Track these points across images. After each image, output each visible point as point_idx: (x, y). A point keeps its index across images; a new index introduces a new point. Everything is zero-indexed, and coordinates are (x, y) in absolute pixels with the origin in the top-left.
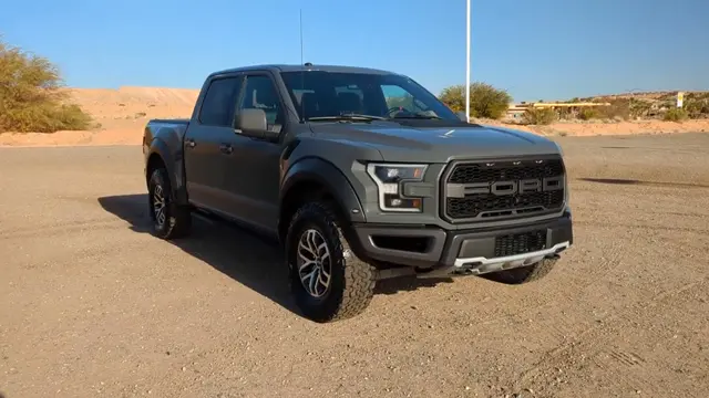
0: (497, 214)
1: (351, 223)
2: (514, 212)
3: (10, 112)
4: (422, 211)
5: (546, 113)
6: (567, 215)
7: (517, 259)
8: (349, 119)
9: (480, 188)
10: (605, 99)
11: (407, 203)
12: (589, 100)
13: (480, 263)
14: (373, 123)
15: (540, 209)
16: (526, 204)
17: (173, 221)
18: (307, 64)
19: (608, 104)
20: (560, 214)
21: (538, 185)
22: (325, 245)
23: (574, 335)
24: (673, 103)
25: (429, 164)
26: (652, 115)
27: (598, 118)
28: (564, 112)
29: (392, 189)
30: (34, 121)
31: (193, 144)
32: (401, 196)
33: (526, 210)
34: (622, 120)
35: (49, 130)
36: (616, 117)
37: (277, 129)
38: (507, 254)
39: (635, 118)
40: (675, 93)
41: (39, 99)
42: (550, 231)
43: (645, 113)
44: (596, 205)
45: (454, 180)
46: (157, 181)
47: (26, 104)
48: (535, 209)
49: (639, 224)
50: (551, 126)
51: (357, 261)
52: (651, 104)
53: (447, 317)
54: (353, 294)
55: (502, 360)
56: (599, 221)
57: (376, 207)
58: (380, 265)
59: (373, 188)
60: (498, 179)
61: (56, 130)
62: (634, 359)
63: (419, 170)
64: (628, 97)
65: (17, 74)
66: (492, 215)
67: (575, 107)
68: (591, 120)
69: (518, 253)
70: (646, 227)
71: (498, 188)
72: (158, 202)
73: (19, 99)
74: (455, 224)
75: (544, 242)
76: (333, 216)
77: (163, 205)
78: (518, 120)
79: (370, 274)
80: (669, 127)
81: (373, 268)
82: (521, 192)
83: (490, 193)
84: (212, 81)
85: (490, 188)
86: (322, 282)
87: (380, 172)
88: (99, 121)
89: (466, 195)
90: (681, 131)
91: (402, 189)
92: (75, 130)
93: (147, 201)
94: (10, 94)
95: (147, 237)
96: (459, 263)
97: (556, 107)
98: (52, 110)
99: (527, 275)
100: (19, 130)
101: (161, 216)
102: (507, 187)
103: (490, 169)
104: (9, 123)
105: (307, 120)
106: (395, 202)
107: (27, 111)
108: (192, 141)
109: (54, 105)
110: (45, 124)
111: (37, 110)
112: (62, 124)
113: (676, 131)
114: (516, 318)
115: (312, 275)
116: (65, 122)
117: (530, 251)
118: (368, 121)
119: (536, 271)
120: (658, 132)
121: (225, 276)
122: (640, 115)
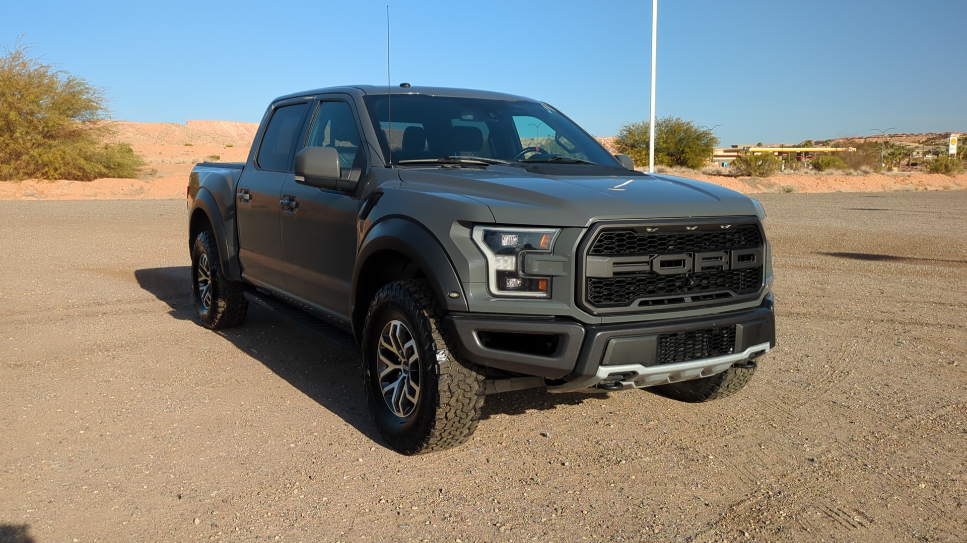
0: (661, 302)
1: (447, 312)
2: (688, 299)
3: (35, 152)
4: (550, 298)
5: (764, 161)
6: (767, 303)
7: (692, 368)
8: (455, 163)
9: (636, 264)
10: (850, 142)
11: (530, 284)
12: (825, 144)
13: (634, 373)
14: (490, 168)
15: (727, 295)
16: (705, 288)
17: (222, 304)
18: (403, 85)
19: (852, 149)
20: (758, 303)
21: (722, 260)
22: (412, 343)
23: (772, 479)
24: (943, 149)
25: (562, 227)
26: (914, 164)
27: (838, 168)
28: (793, 159)
29: (508, 263)
30: (66, 164)
31: (247, 196)
32: (520, 273)
33: (705, 297)
34: (871, 171)
35: (85, 177)
36: (864, 168)
37: (354, 176)
38: (675, 361)
39: (890, 169)
40: (947, 136)
41: (74, 135)
42: (740, 327)
43: (905, 162)
44: (824, 290)
45: (597, 251)
46: (202, 248)
47: (55, 143)
48: (718, 296)
49: (885, 316)
50: (772, 179)
51: (456, 366)
52: (912, 150)
53: (590, 449)
54: (451, 415)
55: (662, 517)
56: (826, 311)
57: (484, 290)
58: (492, 373)
59: (480, 262)
60: (664, 251)
61: (96, 178)
62: (857, 519)
63: (547, 237)
64: (880, 141)
65: (45, 101)
66: (655, 302)
67: (807, 153)
68: (828, 171)
69: (694, 358)
70: (892, 321)
71: (663, 264)
72: (204, 277)
73: (48, 136)
74: (599, 315)
75: (732, 342)
76: (423, 302)
77: (209, 282)
78: (726, 170)
79: (476, 386)
80: (937, 182)
81: (481, 377)
82: (698, 269)
83: (652, 272)
84: (276, 109)
85: (651, 263)
86: (408, 396)
87: (491, 239)
88: (154, 166)
89: (615, 274)
90: (954, 187)
91: (522, 264)
92: (120, 177)
93: (190, 276)
94: (36, 128)
95: (188, 326)
96: (603, 372)
97: (780, 153)
98: (90, 149)
99: (713, 389)
100: (46, 176)
101: (207, 296)
102: (678, 263)
103: (652, 237)
104: (32, 167)
105: (396, 163)
106: (512, 282)
107: (56, 152)
108: (246, 193)
109: (93, 143)
110: (80, 168)
111: (70, 150)
112: (104, 170)
113: (946, 188)
114: (690, 453)
115: (396, 385)
116: (107, 167)
117: (710, 356)
118: (482, 166)
119: (724, 384)
120: (921, 188)
121: (284, 383)
122: (898, 164)
